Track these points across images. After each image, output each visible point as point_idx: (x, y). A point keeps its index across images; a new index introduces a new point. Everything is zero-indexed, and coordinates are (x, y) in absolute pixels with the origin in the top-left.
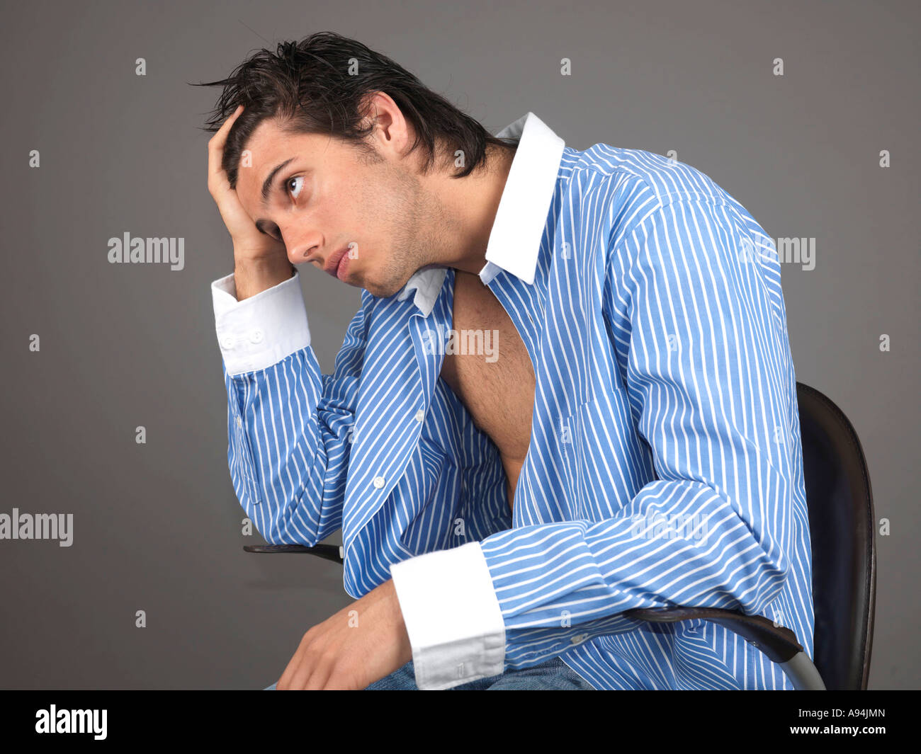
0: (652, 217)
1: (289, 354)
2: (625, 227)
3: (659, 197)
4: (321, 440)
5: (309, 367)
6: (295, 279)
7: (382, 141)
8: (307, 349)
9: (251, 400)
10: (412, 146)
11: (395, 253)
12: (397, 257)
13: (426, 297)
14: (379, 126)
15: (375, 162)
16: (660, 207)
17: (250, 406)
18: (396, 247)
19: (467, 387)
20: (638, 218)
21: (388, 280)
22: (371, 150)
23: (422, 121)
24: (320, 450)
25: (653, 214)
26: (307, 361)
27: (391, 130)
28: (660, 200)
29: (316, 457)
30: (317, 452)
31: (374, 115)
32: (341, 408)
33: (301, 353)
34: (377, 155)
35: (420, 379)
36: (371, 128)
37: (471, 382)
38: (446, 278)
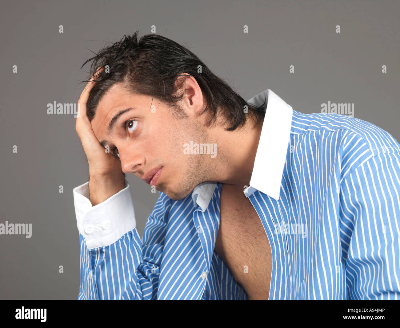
0: (368, 163)
1: (123, 234)
2: (351, 166)
3: (372, 150)
4: (138, 284)
5: (135, 242)
6: (128, 188)
7: (188, 105)
8: (134, 230)
9: (99, 263)
10: (203, 110)
11: (188, 175)
12: (189, 178)
13: (204, 200)
14: (186, 96)
15: (182, 118)
16: (373, 157)
17: (98, 266)
18: (190, 172)
19: (230, 256)
20: (360, 161)
21: (181, 191)
22: (181, 110)
23: (212, 95)
24: (138, 290)
25: (368, 160)
26: (134, 238)
27: (194, 99)
28: (373, 152)
29: (136, 295)
30: (136, 292)
31: (184, 89)
32: (152, 263)
33: (130, 233)
34: (184, 114)
35: (203, 252)
36: (182, 97)
37: (233, 252)
38: (216, 188)
